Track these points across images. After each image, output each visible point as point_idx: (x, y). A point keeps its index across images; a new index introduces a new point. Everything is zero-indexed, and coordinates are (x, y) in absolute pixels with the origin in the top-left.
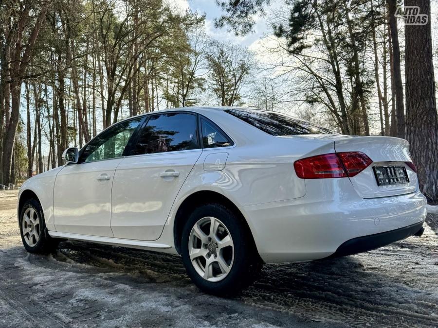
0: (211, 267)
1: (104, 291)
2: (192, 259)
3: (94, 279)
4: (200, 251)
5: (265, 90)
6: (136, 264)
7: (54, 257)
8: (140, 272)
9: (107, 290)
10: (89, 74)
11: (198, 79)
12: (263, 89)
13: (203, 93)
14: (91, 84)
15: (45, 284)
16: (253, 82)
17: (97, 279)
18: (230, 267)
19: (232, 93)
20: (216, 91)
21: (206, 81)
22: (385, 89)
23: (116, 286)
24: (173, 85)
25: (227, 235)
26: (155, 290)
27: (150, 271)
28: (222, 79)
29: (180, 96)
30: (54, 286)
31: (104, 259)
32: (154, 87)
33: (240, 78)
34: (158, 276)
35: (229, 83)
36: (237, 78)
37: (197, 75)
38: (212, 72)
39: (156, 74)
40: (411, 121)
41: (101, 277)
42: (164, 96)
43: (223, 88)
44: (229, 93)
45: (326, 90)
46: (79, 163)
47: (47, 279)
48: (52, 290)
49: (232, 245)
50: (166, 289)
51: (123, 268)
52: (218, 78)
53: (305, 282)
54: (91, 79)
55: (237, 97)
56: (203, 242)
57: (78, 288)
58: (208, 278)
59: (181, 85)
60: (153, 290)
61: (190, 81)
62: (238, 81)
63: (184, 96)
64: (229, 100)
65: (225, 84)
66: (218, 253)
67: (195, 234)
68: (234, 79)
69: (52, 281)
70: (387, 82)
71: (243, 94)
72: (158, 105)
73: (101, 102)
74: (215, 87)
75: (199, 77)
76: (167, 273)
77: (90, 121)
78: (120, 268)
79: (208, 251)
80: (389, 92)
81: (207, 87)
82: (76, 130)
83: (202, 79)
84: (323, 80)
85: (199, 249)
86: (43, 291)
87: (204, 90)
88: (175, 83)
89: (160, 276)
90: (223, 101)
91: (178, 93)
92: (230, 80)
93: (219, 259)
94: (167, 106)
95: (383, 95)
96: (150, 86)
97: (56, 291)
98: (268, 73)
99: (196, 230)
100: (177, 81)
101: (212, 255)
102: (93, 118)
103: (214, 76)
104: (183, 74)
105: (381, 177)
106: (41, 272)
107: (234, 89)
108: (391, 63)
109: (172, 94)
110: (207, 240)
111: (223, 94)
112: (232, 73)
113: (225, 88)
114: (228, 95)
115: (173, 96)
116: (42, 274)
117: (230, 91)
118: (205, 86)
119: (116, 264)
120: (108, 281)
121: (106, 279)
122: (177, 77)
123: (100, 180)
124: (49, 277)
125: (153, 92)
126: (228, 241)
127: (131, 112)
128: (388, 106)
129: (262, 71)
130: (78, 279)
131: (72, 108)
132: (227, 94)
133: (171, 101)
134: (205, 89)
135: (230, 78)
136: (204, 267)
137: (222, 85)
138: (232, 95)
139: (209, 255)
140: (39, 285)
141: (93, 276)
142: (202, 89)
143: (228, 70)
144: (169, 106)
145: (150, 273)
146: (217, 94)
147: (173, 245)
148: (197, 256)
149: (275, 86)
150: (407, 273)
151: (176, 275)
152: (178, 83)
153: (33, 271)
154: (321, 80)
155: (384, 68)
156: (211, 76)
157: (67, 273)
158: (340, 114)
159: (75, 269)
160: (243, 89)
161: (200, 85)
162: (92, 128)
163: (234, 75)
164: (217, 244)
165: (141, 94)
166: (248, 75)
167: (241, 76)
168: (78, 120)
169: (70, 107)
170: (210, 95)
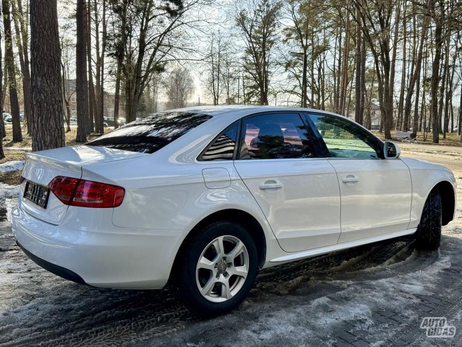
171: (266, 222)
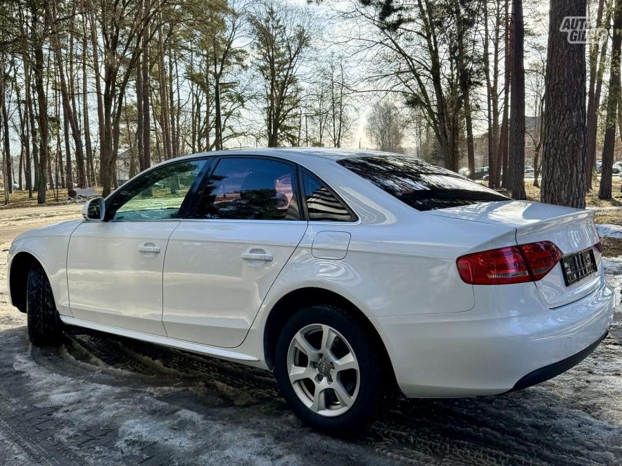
0: (323, 394)
1: (162, 423)
2: (292, 381)
3: (141, 399)
4: (305, 372)
5: (331, 71)
6: (195, 369)
7: (70, 352)
8: (207, 386)
9: (167, 422)
10: (78, 40)
11: (237, 52)
12: (329, 69)
13: (244, 72)
14: (80, 53)
15: (70, 408)
16: (316, 59)
17: (146, 398)
18: (354, 398)
19: (285, 73)
20: (262, 69)
21: (248, 54)
22: (496, 76)
23: (177, 413)
24: (199, 59)
25: (349, 352)
26: (238, 423)
27: (220, 384)
28: (271, 53)
29: (211, 76)
30: (86, 414)
31: (146, 358)
32: (173, 60)
33: (297, 53)
34: (234, 394)
35: (280, 59)
36: (293, 52)
37: (236, 45)
38: (257, 42)
39: (175, 42)
40: (551, 141)
41: (151, 394)
42: (187, 75)
43: (272, 67)
44: (281, 74)
45: (417, 76)
46: (106, 220)
47: (71, 400)
48: (83, 422)
49: (357, 367)
50: (254, 420)
51: (178, 376)
52: (264, 51)
53: (448, 407)
54: (80, 46)
55: (292, 80)
56: (310, 359)
57: (123, 417)
58: (318, 410)
59: (213, 59)
60: (235, 422)
61: (226, 53)
62: (294, 56)
63: (217, 76)
64: (281, 84)
65: (276, 60)
66: (334, 377)
67: (296, 345)
68: (288, 52)
69: (79, 402)
70: (499, 66)
71: (301, 76)
72: (178, 89)
73: (95, 81)
74: (262, 64)
75: (238, 49)
76: (246, 388)
77: (79, 107)
78: (174, 377)
79: (318, 372)
80: (502, 80)
81: (249, 64)
82: (59, 122)
83: (243, 52)
84: (414, 61)
85: (304, 368)
86: (69, 423)
87: (245, 68)
88: (203, 55)
89: (237, 394)
90: (272, 84)
91: (208, 71)
92: (283, 55)
93: (336, 386)
94: (192, 90)
95: (492, 85)
96: (166, 59)
97: (90, 422)
98: (338, 48)
99: (299, 340)
100: (205, 52)
101: (325, 379)
102: (84, 104)
103: (259, 46)
104: (216, 44)
105: (569, 272)
106: (58, 384)
107: (289, 69)
108: (506, 39)
109: (198, 72)
110: (317, 356)
111: (273, 74)
112: (285, 44)
113: (276, 65)
114: (279, 77)
115: (200, 74)
116: (62, 389)
117: (283, 70)
118: (247, 62)
119: (166, 368)
120: (164, 404)
121: (158, 398)
122: (206, 48)
123: (144, 252)
124: (74, 396)
125: (171, 68)
126: (350, 361)
127: (138, 96)
128: (499, 100)
129: (331, 45)
130: (119, 397)
131: (53, 89)
132: (278, 75)
133: (198, 83)
134: (247, 66)
135: (282, 50)
136: (313, 394)
137: (272, 62)
138: (286, 77)
139: (319, 378)
140: (61, 410)
141: (140, 392)
142: (243, 66)
143: (280, 39)
144: (195, 89)
145: (222, 387)
146: (263, 75)
147: (262, 358)
148: (301, 378)
149: (346, 65)
150: (583, 390)
151: (261, 392)
152: (207, 56)
153: (45, 381)
154: (411, 61)
155: (496, 45)
156: (256, 47)
157: (98, 386)
158: (435, 109)
159: (107, 377)
160: (302, 69)
161: (240, 60)
162: (82, 118)
163: (289, 48)
164: (332, 363)
165: (153, 71)
166: (309, 49)
167: (298, 49)
168: (61, 106)
169: (50, 86)
170: (254, 76)
171: (264, 306)
